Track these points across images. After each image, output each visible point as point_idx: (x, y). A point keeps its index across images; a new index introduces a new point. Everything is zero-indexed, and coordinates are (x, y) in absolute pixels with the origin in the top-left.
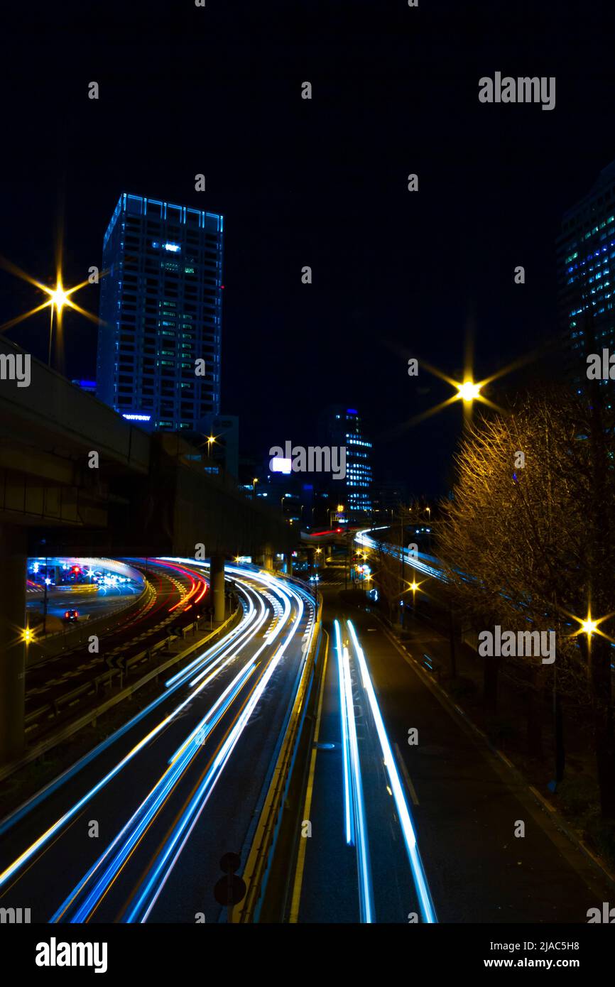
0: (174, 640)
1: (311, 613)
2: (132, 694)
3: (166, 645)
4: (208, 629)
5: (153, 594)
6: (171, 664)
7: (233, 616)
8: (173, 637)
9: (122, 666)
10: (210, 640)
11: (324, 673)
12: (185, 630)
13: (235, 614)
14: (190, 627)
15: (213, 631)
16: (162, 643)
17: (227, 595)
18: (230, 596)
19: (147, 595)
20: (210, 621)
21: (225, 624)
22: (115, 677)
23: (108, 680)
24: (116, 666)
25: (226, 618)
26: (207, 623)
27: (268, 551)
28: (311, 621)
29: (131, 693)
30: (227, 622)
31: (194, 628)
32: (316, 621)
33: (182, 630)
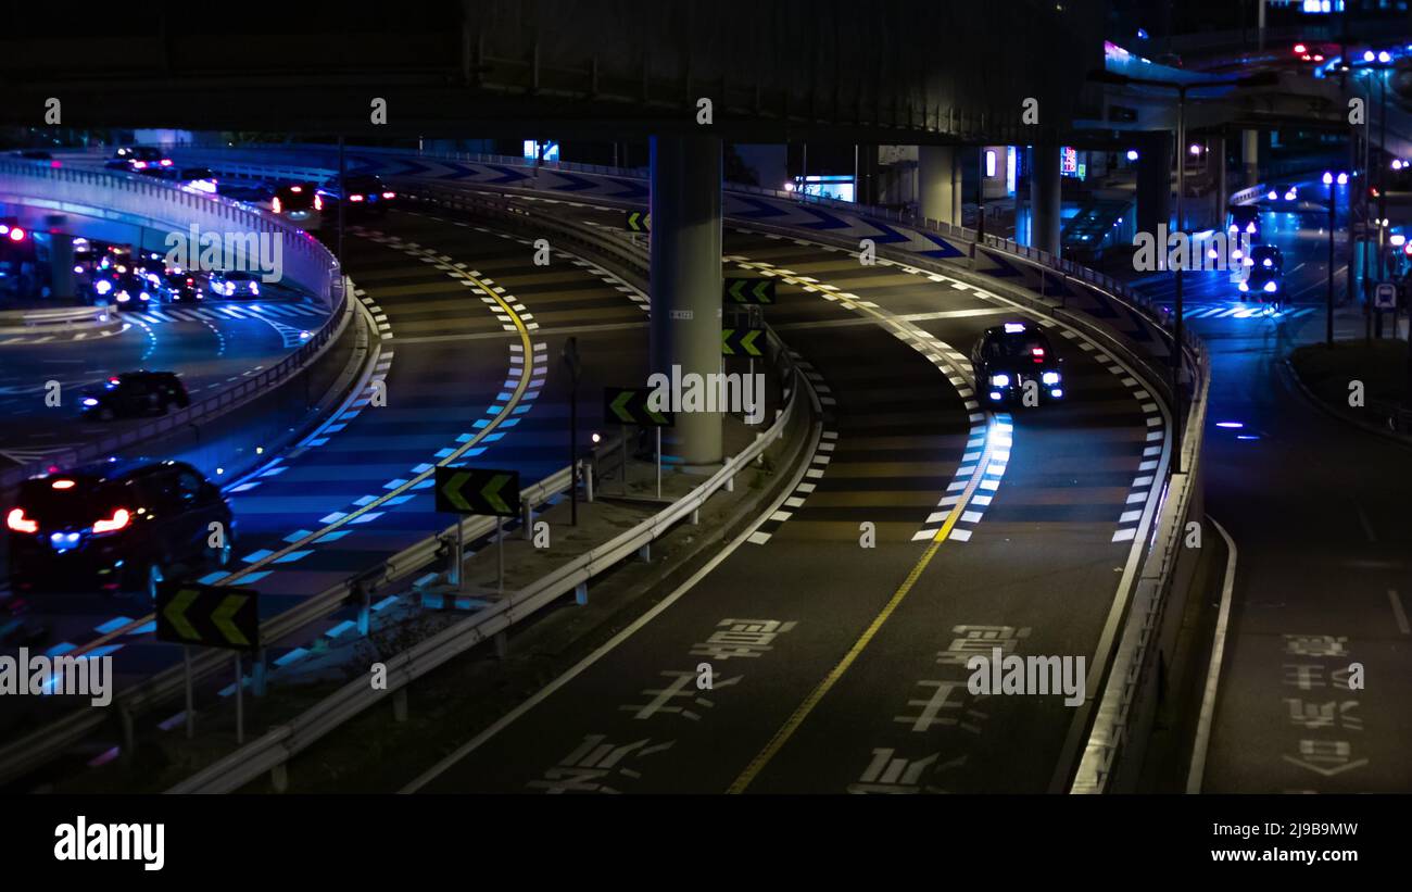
0: (480, 543)
1: (1151, 437)
2: (290, 764)
3: (441, 562)
4: (646, 496)
5: (375, 339)
6: (468, 642)
7: (762, 441)
8: (476, 526)
9: (235, 635)
10: (653, 542)
11: (1206, 711)
12: (533, 494)
13: (775, 432)
14: (558, 482)
15: (664, 505)
16: (423, 551)
17: (733, 342)
18: (748, 343)
19: (346, 344)
20: (651, 460)
21: (726, 475)
22: (206, 696)
23: (175, 706)
24: (215, 638)
25: (732, 447)
26: (639, 470)
27: (941, 121)
28: (1152, 473)
29: (284, 754)
30: (733, 465)
31: (574, 492)
32: (1174, 467)
33: (523, 493)
